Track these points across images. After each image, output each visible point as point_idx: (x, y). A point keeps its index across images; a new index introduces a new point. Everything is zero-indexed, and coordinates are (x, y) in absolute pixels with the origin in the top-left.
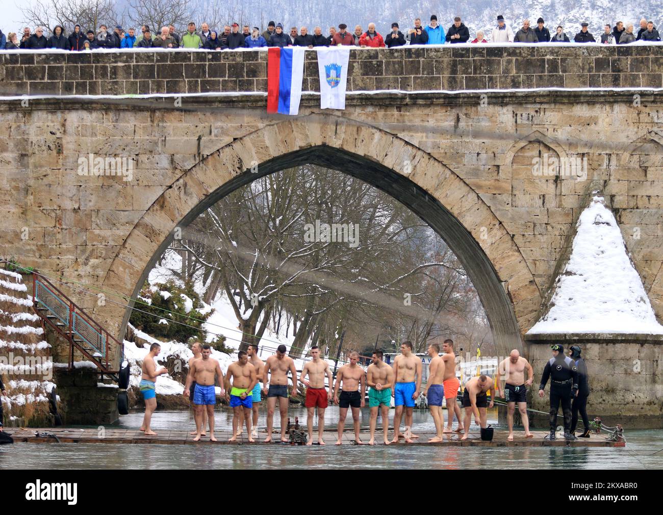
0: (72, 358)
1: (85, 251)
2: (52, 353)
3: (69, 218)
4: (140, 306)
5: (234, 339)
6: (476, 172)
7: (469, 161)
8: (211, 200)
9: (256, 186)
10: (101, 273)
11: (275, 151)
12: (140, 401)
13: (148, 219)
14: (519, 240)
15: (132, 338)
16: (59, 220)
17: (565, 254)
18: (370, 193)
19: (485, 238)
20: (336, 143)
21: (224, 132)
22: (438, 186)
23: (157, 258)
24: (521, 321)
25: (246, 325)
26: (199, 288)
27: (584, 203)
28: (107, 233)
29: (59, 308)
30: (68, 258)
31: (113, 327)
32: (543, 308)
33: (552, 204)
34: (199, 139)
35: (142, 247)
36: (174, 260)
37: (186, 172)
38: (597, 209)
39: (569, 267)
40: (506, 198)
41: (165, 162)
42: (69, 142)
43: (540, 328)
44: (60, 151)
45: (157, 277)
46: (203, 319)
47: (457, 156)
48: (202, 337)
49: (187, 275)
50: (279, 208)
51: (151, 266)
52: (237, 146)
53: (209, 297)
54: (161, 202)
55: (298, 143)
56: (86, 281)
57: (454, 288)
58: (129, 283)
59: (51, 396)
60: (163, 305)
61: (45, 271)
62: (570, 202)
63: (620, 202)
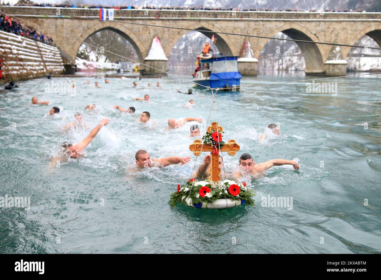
0: (66, 63)
1: (68, 44)
2: (63, 62)
3: (65, 38)
4: (78, 54)
5: (95, 59)
6: (136, 32)
7: (135, 30)
8: (90, 36)
9: (98, 33)
10: (71, 48)
11: (101, 27)
12: (80, 70)
13: (79, 39)
14: (143, 44)
15: (77, 59)
16: (63, 38)
17: (150, 46)
18: (117, 35)
19: (138, 44)
20: (112, 26)
21: (92, 24)
22: (130, 34)
23: (81, 45)
24: (144, 57)
25: (97, 57)
26: (88, 51)
27: (154, 37)
28: (72, 41)
29: (64, 54)
30: (65, 45)
31: (74, 57)
32: (147, 55)
33: (149, 37)
34: (88, 25)
35: (78, 44)
36: (84, 46)
37: (86, 31)
38: (155, 40)
39: (151, 48)
40: (141, 36)
41: (82, 29)
42: (65, 25)
43: (147, 58)
44: (63, 26)
45: (81, 49)
46: (89, 56)
47: (132, 29)
48: (89, 59)
49: (86, 48)
50: (102, 37)
51: (80, 47)
52: (95, 27)
53: (90, 52)
54: (82, 36)
55: (105, 26)
56: (69, 49)
57: (131, 51)
58: (76, 50)
59: (63, 69)
60: (82, 54)
61: (61, 47)
62: (152, 37)
63: (160, 37)
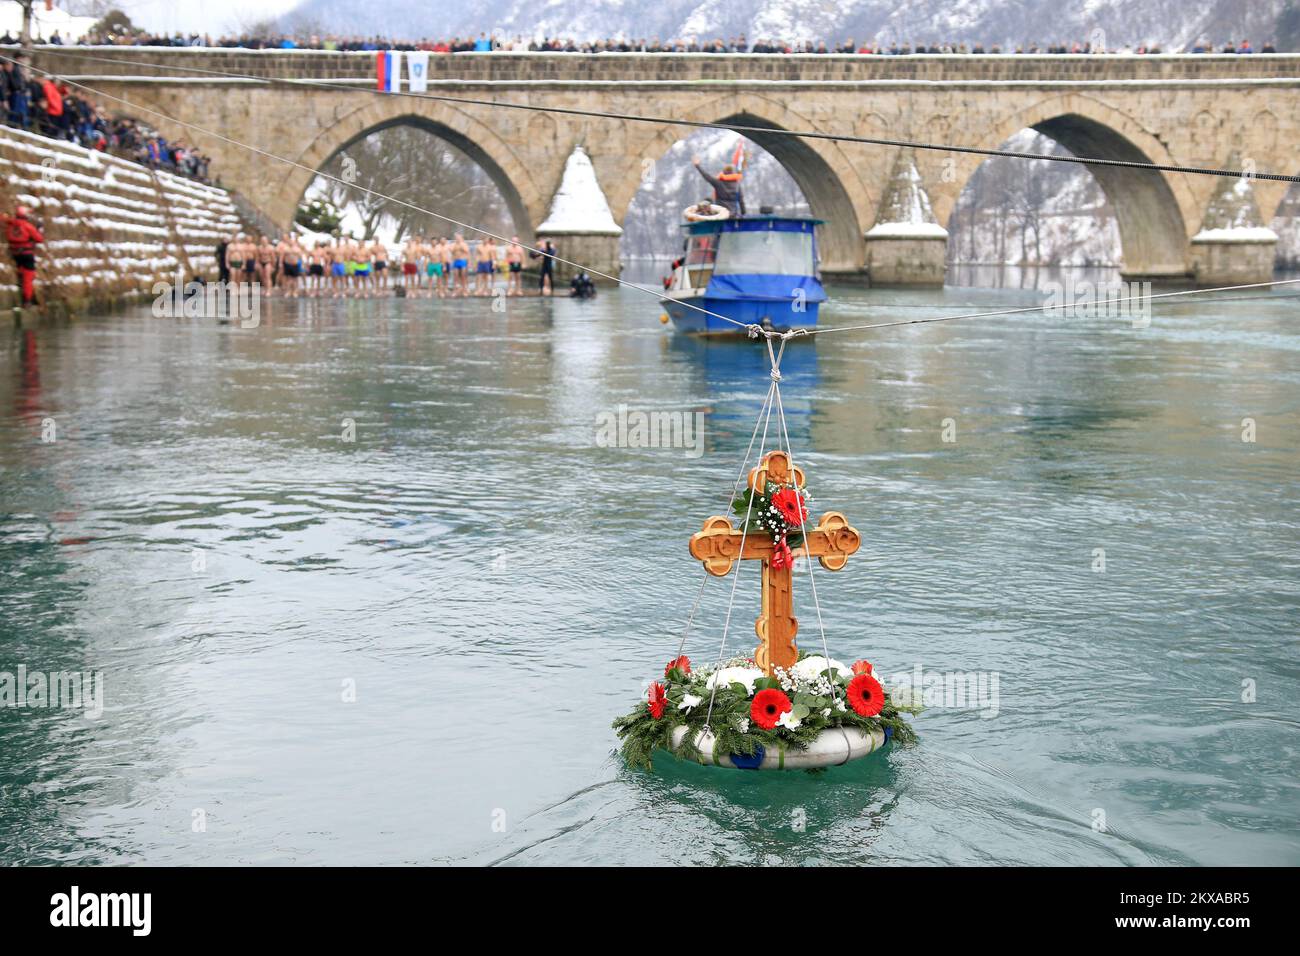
1: (266, 178)
3: (255, 158)
4: (303, 212)
5: (360, 232)
6: (506, 132)
7: (502, 125)
8: (345, 147)
9: (371, 139)
10: (276, 191)
11: (383, 117)
13: (305, 158)
14: (532, 174)
16: (248, 158)
17: (559, 183)
18: (441, 143)
19: (513, 175)
20: (420, 113)
21: (351, 104)
22: (484, 140)
23: (311, 182)
24: (533, 223)
25: (368, 224)
26: (338, 201)
27: (571, 151)
28: (279, 166)
29: (251, 213)
30: (255, 182)
31: (285, 224)
32: (546, 215)
33: (552, 152)
34: (335, 109)
35: (301, 176)
36: (321, 184)
37: (328, 130)
38: (579, 157)
39: (562, 190)
40: (524, 148)
41: (314, 123)
42: (253, 109)
43: (545, 227)
44: (247, 113)
45: (311, 194)
46: (339, 220)
47: (494, 122)
48: (340, 229)
49: (330, 193)
50: (385, 153)
51: (307, 187)
52: (359, 114)
53: (343, 206)
54: (313, 148)
55: (397, 112)
56: (267, 196)
57: (492, 202)
58: (294, 198)
60: (315, 212)
61: (241, 190)
62: (563, 151)
63: (593, 150)
